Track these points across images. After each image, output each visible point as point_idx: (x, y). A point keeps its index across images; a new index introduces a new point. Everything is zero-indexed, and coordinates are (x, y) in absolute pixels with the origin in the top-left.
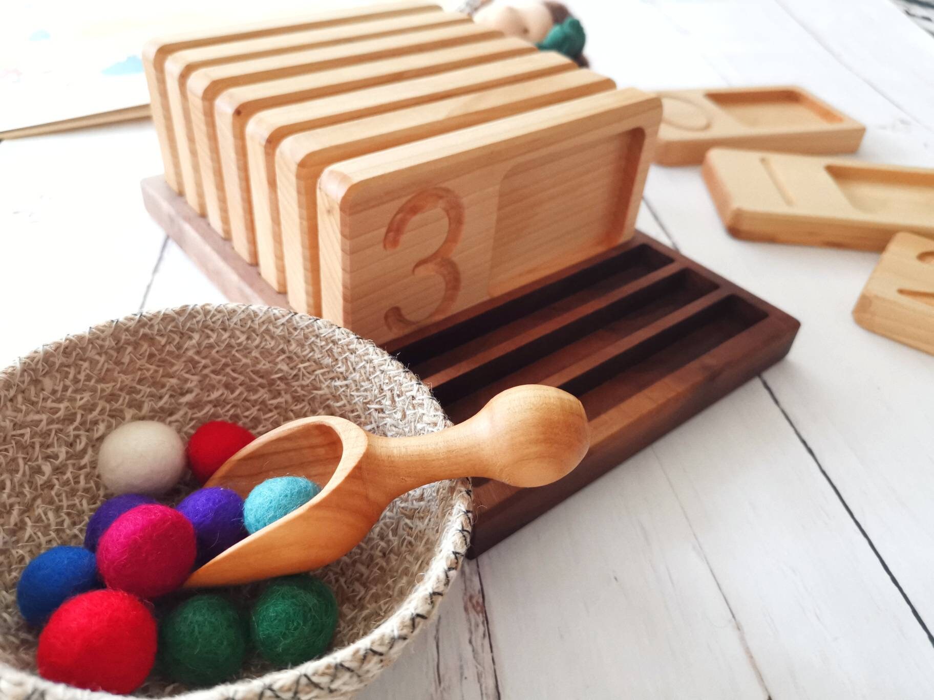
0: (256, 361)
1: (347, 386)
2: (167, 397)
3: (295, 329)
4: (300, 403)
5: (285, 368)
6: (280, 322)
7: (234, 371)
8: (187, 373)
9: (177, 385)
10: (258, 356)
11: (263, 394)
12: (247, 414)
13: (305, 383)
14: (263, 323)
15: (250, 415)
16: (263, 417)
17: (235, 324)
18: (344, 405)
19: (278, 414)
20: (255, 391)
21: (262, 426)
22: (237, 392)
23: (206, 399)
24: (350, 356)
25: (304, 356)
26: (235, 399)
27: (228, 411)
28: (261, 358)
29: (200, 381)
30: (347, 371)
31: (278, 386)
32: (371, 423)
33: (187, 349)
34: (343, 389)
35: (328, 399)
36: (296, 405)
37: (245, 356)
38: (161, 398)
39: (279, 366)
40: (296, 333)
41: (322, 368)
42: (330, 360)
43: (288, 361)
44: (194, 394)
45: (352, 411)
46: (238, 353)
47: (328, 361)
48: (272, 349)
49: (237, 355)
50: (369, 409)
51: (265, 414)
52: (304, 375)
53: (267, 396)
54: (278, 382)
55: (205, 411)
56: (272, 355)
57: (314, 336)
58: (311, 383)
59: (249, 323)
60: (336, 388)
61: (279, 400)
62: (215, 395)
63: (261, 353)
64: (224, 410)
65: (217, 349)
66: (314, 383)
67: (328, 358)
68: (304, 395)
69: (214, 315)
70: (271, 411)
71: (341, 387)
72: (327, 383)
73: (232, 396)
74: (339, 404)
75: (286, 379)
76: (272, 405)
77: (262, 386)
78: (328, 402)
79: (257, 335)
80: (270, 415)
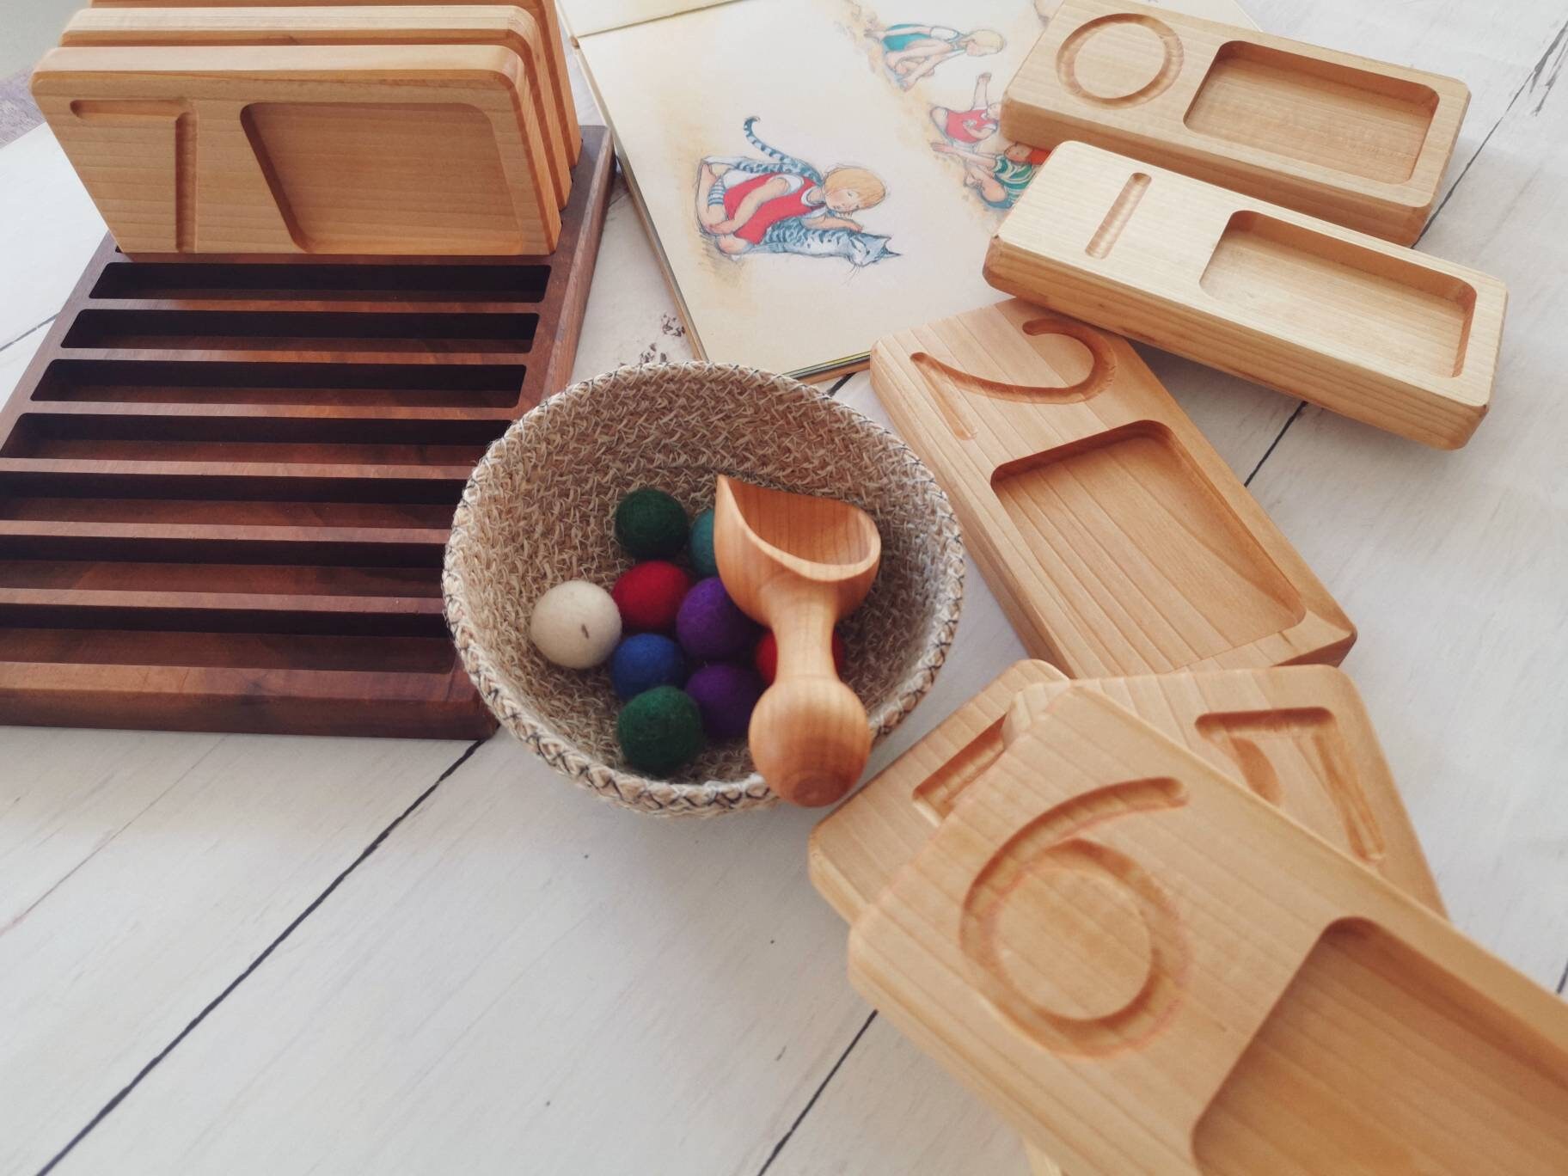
0: (576, 452)
1: (676, 416)
2: (525, 542)
3: (602, 395)
4: (632, 462)
5: (605, 439)
6: (583, 400)
7: (561, 475)
8: (528, 507)
9: (527, 525)
10: (576, 445)
11: (594, 478)
12: (591, 506)
13: (630, 441)
14: (571, 410)
15: (595, 507)
16: (606, 499)
17: (548, 429)
18: (682, 435)
19: (617, 486)
20: (586, 480)
21: (610, 508)
22: (572, 493)
23: (552, 519)
24: (668, 386)
25: (619, 416)
26: (573, 501)
27: (575, 515)
28: (579, 446)
29: (540, 507)
30: (670, 403)
31: (604, 460)
32: (720, 433)
33: (520, 485)
34: (674, 421)
35: (661, 441)
36: (630, 466)
37: (565, 454)
38: (522, 546)
39: (600, 441)
40: (604, 399)
41: (642, 416)
42: (647, 403)
43: (605, 431)
44: (541, 523)
45: (695, 435)
46: (560, 455)
47: (645, 404)
48: (587, 429)
49: (559, 458)
50: (712, 423)
51: (606, 494)
52: (625, 433)
53: (598, 477)
54: (604, 457)
55: (557, 532)
56: (588, 436)
57: (622, 390)
58: (637, 437)
59: (559, 419)
60: (666, 424)
61: (611, 473)
62: (556, 511)
63: (578, 440)
64: (571, 518)
65: (540, 464)
66: (641, 434)
67: (643, 402)
68: (633, 452)
69: (527, 435)
70: (610, 488)
71: (671, 420)
72: (654, 427)
73: (569, 500)
74: (675, 439)
75: (611, 449)
76: (607, 482)
77: (589, 471)
78: (662, 443)
79: (568, 426)
80: (611, 492)
